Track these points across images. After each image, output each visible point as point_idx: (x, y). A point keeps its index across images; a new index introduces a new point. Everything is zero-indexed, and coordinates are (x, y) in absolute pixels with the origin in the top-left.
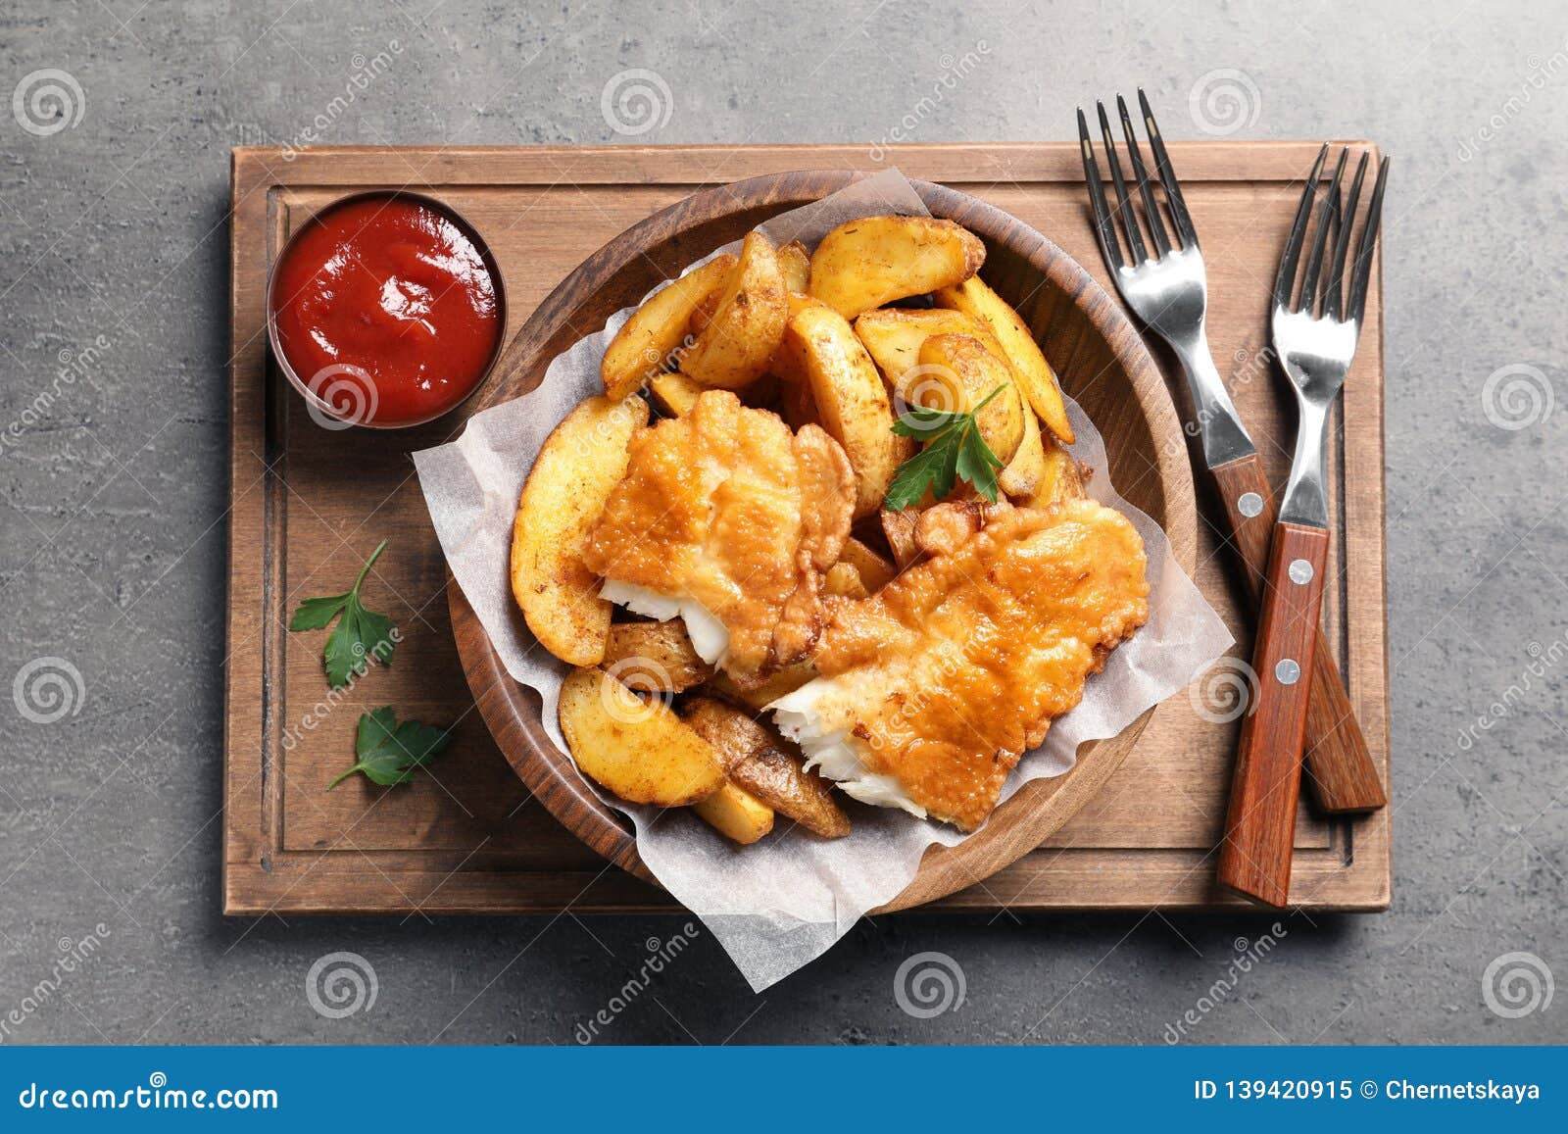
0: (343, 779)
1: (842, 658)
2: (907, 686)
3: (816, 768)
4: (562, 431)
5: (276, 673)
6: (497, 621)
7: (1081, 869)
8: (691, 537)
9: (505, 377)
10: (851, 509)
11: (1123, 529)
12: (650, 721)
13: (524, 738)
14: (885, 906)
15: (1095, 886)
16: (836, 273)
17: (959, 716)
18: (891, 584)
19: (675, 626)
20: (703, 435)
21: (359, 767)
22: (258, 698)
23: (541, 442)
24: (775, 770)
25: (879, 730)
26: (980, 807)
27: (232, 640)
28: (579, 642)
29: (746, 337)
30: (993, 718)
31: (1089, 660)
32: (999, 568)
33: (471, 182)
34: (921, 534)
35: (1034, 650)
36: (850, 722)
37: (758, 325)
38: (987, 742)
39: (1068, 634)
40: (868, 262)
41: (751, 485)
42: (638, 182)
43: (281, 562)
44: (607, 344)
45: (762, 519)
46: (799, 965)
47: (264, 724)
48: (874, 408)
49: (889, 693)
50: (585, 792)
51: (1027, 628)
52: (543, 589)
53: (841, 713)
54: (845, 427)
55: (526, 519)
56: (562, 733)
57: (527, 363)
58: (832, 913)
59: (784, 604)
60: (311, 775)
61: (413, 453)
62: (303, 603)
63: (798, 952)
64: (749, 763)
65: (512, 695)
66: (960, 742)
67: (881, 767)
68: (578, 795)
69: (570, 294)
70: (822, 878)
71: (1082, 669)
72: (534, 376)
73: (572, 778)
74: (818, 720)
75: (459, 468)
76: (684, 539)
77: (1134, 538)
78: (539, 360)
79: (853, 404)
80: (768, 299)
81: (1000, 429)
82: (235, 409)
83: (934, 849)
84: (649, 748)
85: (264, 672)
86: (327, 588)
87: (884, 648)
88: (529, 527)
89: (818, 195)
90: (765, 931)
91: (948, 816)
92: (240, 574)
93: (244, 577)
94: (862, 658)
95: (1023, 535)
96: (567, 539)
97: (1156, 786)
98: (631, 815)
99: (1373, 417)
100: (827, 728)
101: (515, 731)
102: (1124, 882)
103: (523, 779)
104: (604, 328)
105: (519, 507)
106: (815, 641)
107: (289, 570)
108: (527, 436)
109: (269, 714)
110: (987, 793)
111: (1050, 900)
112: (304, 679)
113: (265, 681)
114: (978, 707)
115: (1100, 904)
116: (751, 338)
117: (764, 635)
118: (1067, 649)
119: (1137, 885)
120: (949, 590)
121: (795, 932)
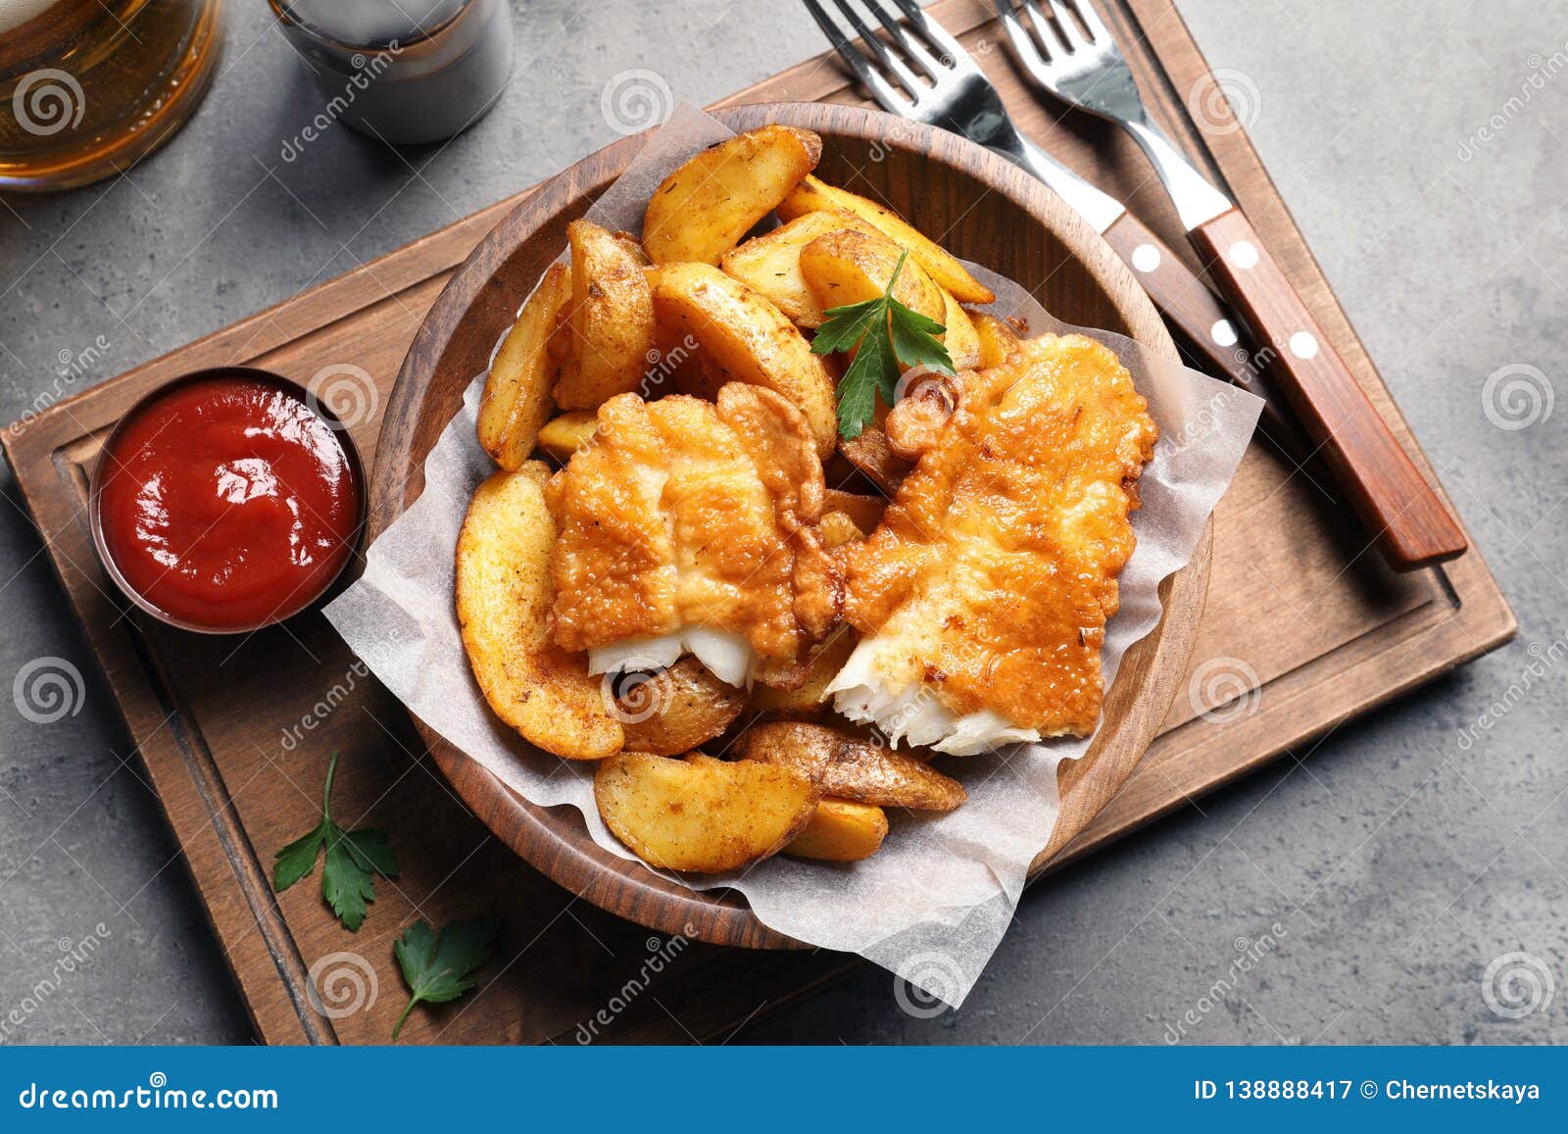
0: (403, 1022)
1: (877, 604)
2: (958, 604)
3: (903, 741)
4: (470, 528)
5: (283, 944)
6: (494, 755)
7: (1203, 741)
8: (658, 558)
9: (384, 497)
10: (812, 445)
11: (1091, 350)
12: (706, 777)
13: (581, 862)
14: (1044, 851)
15: (1226, 750)
16: (675, 237)
17: (1023, 617)
18: (891, 508)
19: (684, 666)
20: (623, 448)
21: (416, 998)
22: (275, 980)
23: (452, 550)
24: (861, 764)
25: (950, 665)
26: (1090, 700)
27: (221, 931)
28: (591, 732)
29: (618, 328)
30: (1058, 601)
31: (1123, 499)
32: (991, 440)
33: (257, 354)
34: (896, 439)
35: (1065, 511)
36: (914, 671)
37: (624, 309)
38: (1064, 628)
39: (1087, 481)
40: (703, 208)
41: (696, 474)
42: (427, 276)
43: (236, 828)
44: (474, 420)
45: (723, 502)
46: (986, 956)
47: (295, 1005)
48: (784, 336)
49: (943, 620)
50: (672, 888)
51: (1048, 491)
52: (527, 696)
53: (903, 665)
54: (766, 366)
55: (474, 633)
56: (618, 840)
57: (402, 472)
58: (993, 886)
59: (791, 577)
60: (368, 1033)
61: (323, 611)
62: (276, 857)
63: (979, 943)
64: (831, 769)
65: (546, 824)
66: (1038, 641)
67: (971, 703)
68: (667, 894)
69: (413, 384)
70: (964, 856)
71: (1121, 511)
72: (416, 483)
73: (650, 880)
74: (883, 684)
75: (379, 603)
76: (652, 564)
77: (1107, 356)
78: (412, 466)
79: (762, 340)
80: (621, 279)
81: (921, 301)
82: (116, 693)
83: (1065, 765)
84: (719, 805)
85: (270, 949)
86: (297, 829)
87: (916, 576)
88: (482, 643)
89: (619, 170)
90: (938, 938)
91: (1060, 727)
92: (197, 859)
93: (204, 860)
94: (898, 597)
95: (997, 399)
96: (526, 635)
97: (1234, 621)
98: (734, 885)
99: (1255, 169)
100: (896, 688)
101: (568, 861)
102: (1252, 731)
103: (601, 905)
104: (463, 404)
105: (459, 625)
106: (843, 597)
107: (249, 830)
108: (435, 549)
109: (295, 990)
110: (1091, 683)
111: (1189, 787)
112: (316, 935)
113: (275, 959)
114: (1038, 595)
115: (1241, 765)
116: (623, 326)
117: (785, 620)
118: (1099, 495)
119: (1266, 729)
120: (952, 486)
121: (967, 922)
